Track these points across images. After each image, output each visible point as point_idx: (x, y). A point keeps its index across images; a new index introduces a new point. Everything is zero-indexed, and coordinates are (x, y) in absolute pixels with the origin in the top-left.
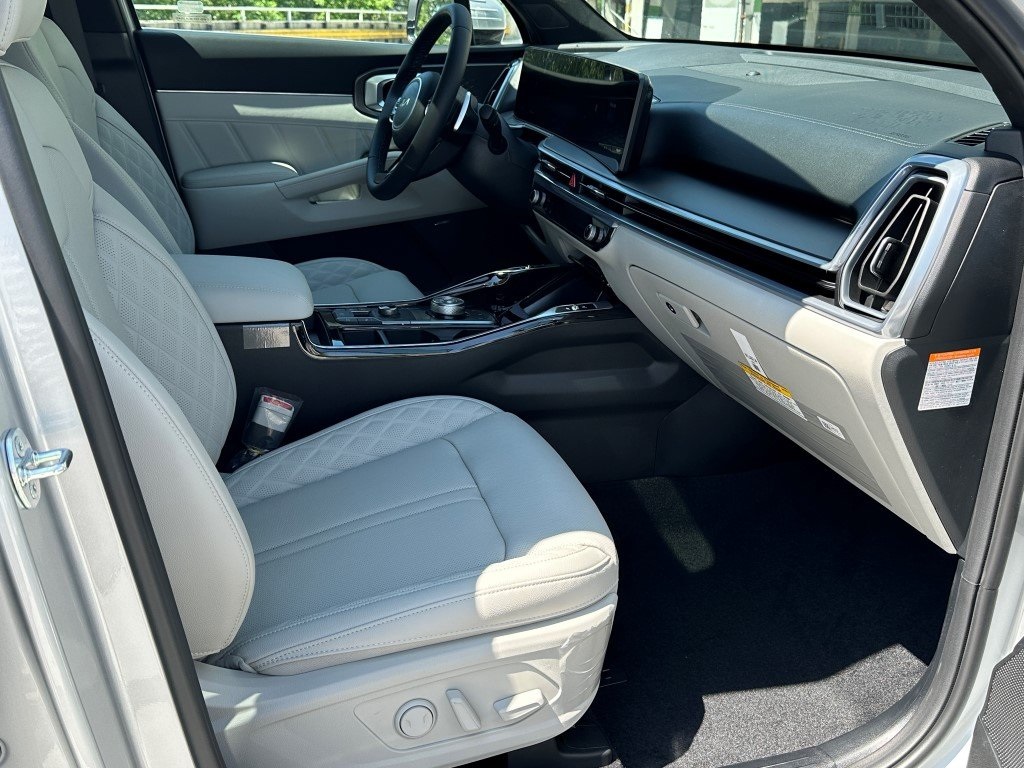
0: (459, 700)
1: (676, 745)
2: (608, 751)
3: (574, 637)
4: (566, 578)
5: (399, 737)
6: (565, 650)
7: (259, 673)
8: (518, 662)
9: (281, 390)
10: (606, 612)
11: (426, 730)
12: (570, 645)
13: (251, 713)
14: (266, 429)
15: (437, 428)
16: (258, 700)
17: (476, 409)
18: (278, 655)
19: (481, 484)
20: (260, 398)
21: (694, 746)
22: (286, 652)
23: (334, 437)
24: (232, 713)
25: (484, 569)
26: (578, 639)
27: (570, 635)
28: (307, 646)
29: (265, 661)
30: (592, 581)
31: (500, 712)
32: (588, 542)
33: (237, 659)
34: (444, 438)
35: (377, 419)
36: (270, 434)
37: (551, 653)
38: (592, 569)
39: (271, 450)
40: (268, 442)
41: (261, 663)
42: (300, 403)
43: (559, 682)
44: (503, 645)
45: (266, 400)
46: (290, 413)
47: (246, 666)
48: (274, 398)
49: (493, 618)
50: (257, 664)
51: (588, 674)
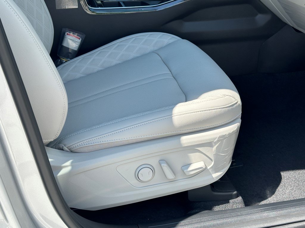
0: (165, 165)
1: (268, 192)
2: (235, 192)
3: (220, 137)
4: (216, 109)
5: (138, 181)
6: (216, 143)
7: (72, 152)
8: (193, 148)
9: (74, 30)
10: (235, 127)
11: (150, 178)
12: (218, 141)
13: (69, 168)
14: (68, 48)
15: (150, 48)
16: (72, 163)
17: (169, 38)
18: (80, 143)
19: (172, 72)
20: (64, 34)
21: (276, 193)
22: (84, 142)
23: (100, 53)
24: (60, 168)
25: (176, 105)
26: (222, 138)
27: (218, 136)
28: (93, 139)
29: (74, 146)
30: (229, 111)
31: (185, 171)
32: (227, 94)
33: (61, 145)
34: (154, 52)
35: (121, 44)
36: (70, 51)
37: (209, 144)
38: (229, 105)
39: (71, 59)
40: (70, 55)
41: (72, 147)
42: (84, 36)
43: (213, 159)
44: (186, 140)
45: (67, 34)
46: (79, 41)
47: (65, 148)
48: (71, 34)
49: (181, 127)
50: (71, 147)
51: (226, 156)
